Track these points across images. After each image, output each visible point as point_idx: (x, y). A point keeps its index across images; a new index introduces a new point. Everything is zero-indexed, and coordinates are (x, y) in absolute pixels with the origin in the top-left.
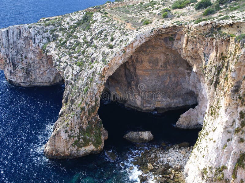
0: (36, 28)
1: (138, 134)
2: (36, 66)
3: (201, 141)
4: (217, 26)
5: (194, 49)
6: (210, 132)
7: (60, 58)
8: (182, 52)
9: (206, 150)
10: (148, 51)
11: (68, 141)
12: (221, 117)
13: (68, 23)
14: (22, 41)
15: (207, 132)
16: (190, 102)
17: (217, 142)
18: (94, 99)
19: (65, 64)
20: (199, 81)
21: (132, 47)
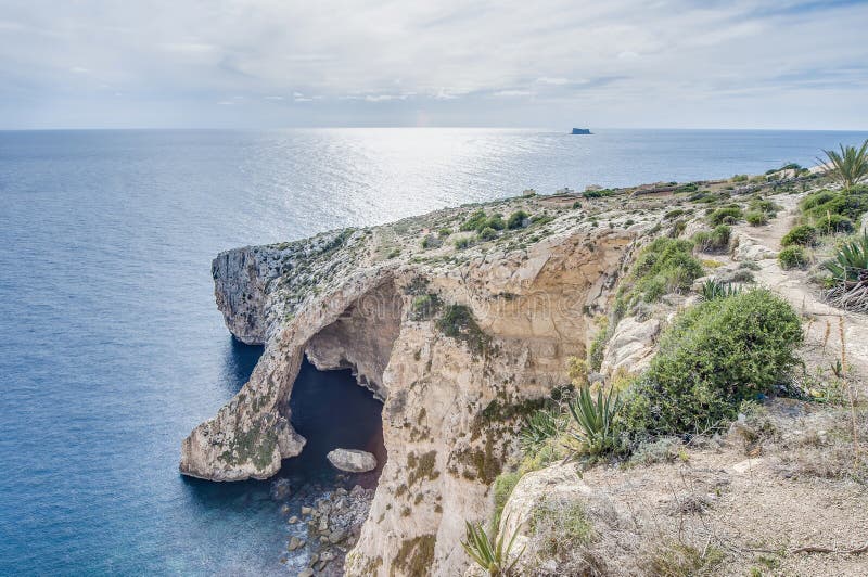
1: (345, 455)
11: (210, 450)
13: (312, 248)
14: (246, 271)
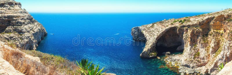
5: (180, 32)
7: (146, 34)
8: (177, 33)
16: (180, 45)
19: (147, 36)
20: (182, 39)
21: (164, 32)
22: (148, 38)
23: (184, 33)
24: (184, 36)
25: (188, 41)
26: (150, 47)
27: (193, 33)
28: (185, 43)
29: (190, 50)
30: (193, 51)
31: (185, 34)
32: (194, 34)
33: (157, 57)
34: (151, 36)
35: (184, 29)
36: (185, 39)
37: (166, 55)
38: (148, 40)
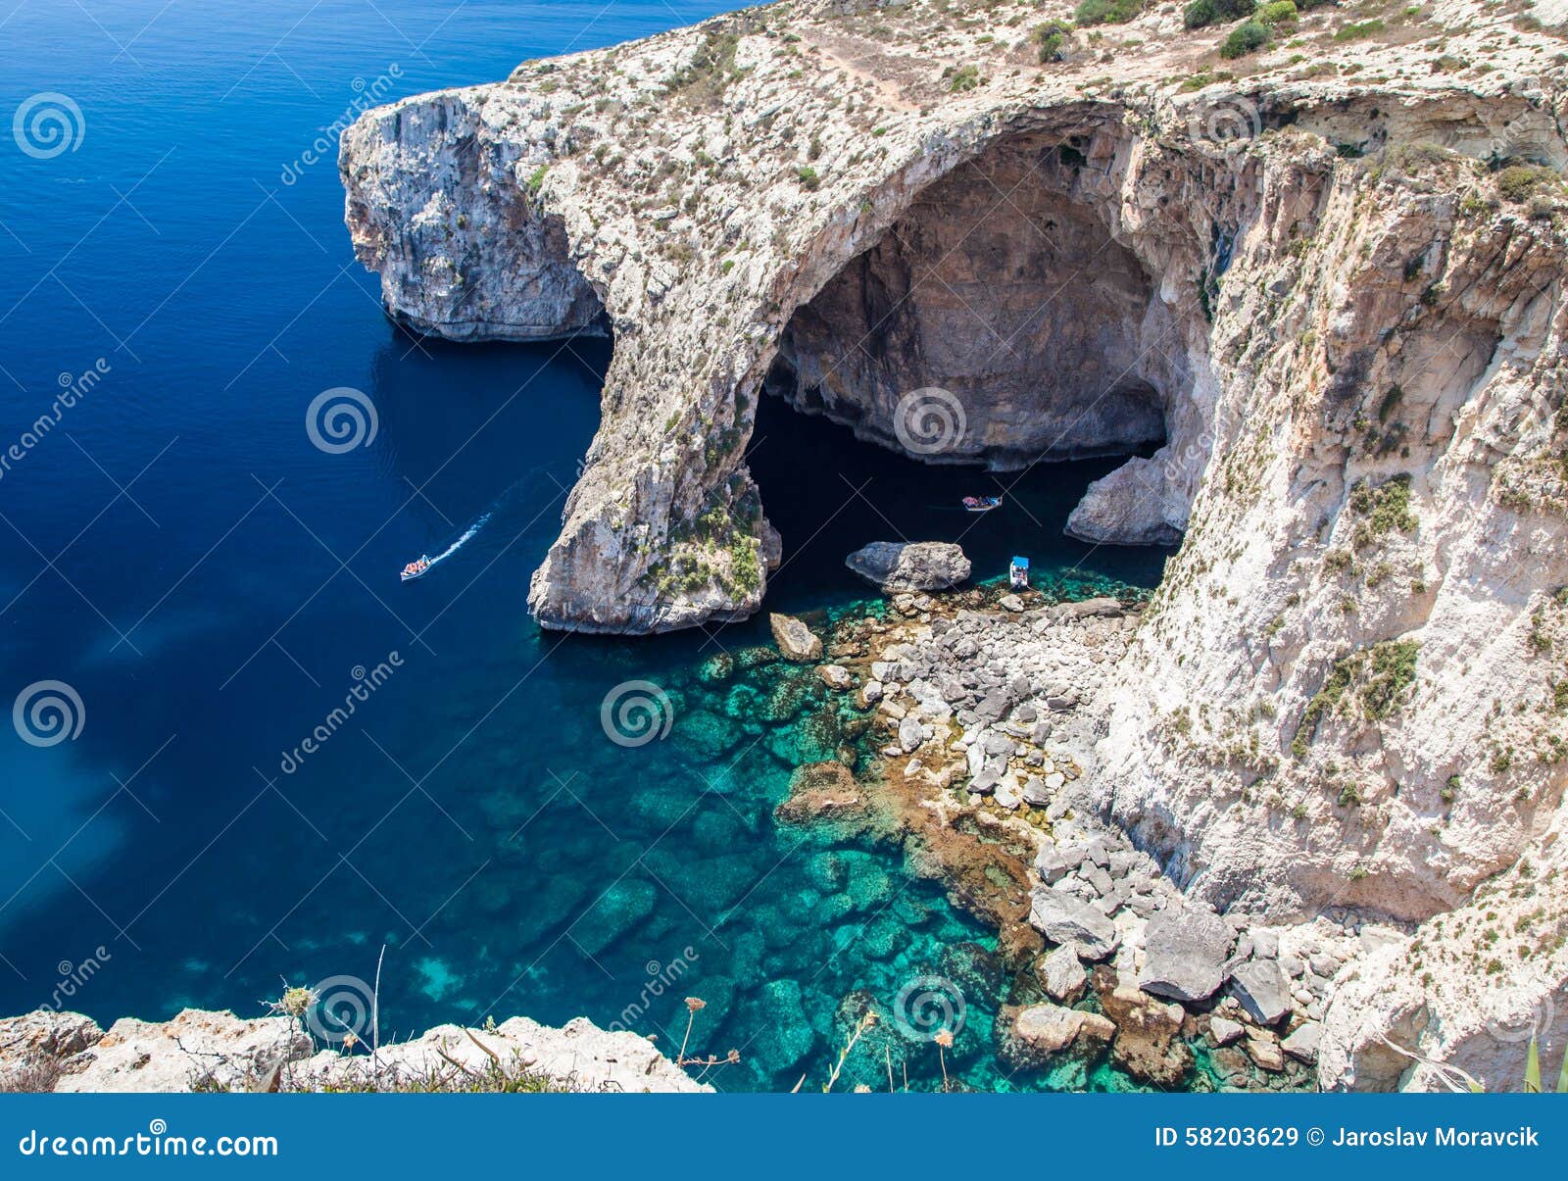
0: (503, 103)
2: (498, 257)
3: (1171, 598)
4: (1277, 106)
5: (1172, 204)
6: (1214, 560)
7: (597, 227)
8: (1113, 214)
9: (1191, 637)
10: (966, 203)
11: (625, 566)
12: (1272, 502)
13: (633, 82)
14: (449, 156)
15: (1202, 563)
16: (1133, 430)
17: (1243, 603)
18: (731, 398)
19: (617, 251)
20: (1182, 343)
21: (901, 188)
22: (626, 295)
23: (1255, 236)
24: (1236, 302)
25: (1283, 400)
26: (670, 454)
27: (1411, 270)
28: (1236, 423)
29: (1282, 561)
30: (1320, 593)
31: (1260, 258)
32: (1428, 297)
33: (777, 620)
34: (684, 255)
35: (1256, 162)
36: (1237, 346)
37: (903, 601)
38: (630, 328)
